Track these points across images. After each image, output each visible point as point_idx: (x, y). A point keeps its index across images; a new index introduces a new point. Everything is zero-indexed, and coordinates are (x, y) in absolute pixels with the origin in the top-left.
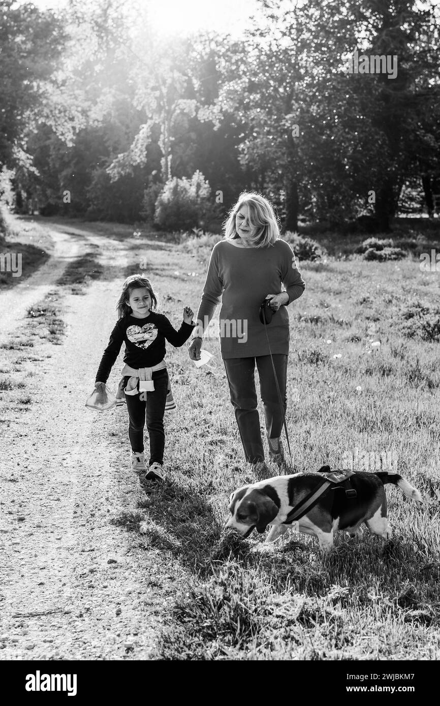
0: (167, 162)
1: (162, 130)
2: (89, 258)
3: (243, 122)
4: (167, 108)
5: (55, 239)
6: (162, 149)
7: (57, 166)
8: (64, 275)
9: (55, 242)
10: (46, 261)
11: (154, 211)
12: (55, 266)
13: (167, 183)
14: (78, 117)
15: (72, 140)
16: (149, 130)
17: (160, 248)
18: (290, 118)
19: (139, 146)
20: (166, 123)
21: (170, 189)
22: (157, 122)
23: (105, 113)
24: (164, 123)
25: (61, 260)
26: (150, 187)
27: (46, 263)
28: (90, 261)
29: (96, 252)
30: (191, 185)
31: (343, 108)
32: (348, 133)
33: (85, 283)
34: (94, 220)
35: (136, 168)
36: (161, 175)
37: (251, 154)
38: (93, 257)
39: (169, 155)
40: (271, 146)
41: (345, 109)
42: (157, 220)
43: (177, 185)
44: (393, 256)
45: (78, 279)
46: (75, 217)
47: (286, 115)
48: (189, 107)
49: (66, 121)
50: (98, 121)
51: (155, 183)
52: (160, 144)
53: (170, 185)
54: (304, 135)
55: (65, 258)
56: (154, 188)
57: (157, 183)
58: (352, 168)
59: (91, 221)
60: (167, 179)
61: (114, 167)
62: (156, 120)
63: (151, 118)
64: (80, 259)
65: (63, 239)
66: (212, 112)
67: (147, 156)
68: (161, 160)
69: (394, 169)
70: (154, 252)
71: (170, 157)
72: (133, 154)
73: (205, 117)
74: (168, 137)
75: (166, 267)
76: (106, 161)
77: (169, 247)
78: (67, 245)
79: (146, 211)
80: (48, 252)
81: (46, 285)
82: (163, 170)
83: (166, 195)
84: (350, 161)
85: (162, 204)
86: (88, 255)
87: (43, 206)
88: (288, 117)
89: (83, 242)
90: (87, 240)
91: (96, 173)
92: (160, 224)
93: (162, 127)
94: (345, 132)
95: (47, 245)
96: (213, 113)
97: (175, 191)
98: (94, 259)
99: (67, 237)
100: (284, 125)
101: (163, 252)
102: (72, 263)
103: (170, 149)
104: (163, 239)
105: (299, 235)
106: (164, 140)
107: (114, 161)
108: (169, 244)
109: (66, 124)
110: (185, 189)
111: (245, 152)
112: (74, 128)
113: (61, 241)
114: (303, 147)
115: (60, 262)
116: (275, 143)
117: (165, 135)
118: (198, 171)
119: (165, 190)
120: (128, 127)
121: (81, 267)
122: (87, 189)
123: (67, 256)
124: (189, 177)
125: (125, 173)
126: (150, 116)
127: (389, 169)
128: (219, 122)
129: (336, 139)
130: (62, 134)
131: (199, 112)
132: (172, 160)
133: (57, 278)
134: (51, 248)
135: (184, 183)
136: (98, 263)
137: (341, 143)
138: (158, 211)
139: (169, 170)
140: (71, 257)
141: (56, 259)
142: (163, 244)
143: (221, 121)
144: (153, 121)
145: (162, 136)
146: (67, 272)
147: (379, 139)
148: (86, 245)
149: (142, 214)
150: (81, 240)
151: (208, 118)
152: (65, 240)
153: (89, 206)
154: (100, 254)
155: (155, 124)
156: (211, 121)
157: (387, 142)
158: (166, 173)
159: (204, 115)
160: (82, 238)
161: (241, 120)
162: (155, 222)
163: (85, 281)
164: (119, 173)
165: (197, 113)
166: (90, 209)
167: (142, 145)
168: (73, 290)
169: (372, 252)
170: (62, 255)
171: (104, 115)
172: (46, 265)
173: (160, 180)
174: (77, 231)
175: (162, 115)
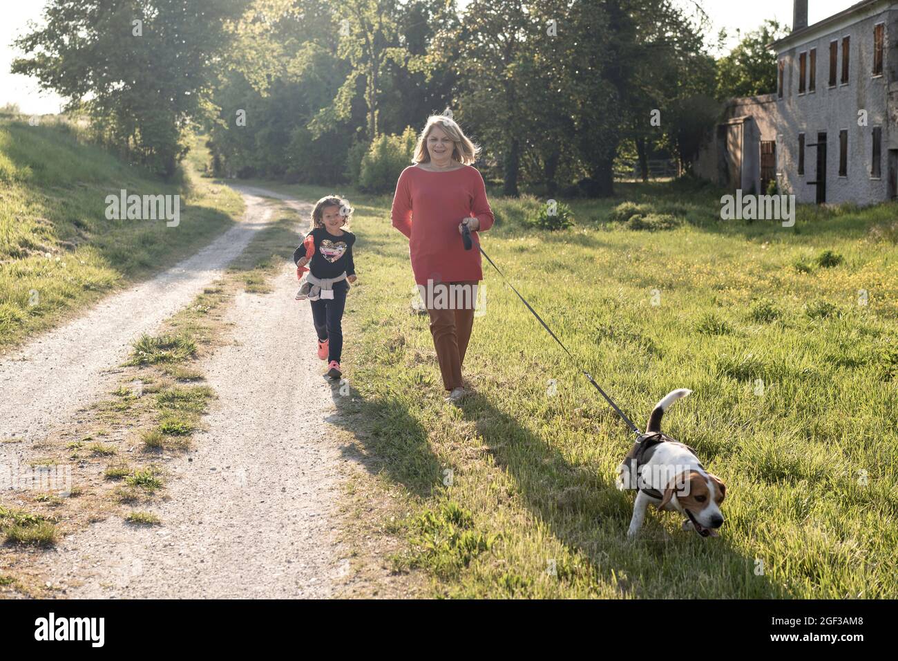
0: (373, 117)
1: (368, 82)
2: (283, 226)
3: (458, 73)
4: (373, 57)
5: (247, 203)
6: (368, 103)
7: (253, 125)
8: (244, 252)
9: (246, 206)
10: (228, 229)
11: (359, 172)
12: (237, 237)
13: (374, 139)
14: (274, 64)
15: (266, 90)
16: (354, 82)
17: (370, 214)
18: (512, 67)
19: (343, 99)
20: (373, 74)
21: (378, 146)
22: (362, 73)
23: (305, 67)
24: (370, 74)
25: (247, 227)
26: (355, 145)
27: (227, 232)
28: (284, 230)
29: (293, 218)
30: (401, 143)
31: (571, 57)
32: (577, 85)
33: (272, 267)
34: (294, 183)
35: (340, 124)
36: (367, 132)
37: (466, 110)
38: (288, 225)
39: (375, 110)
40: (490, 99)
41: (573, 58)
42: (363, 182)
43: (385, 143)
44: (664, 225)
45: (262, 259)
46: (273, 179)
47: (508, 64)
48: (398, 56)
49: (259, 68)
50: (297, 76)
51: (360, 140)
52: (366, 97)
53: (377, 142)
54: (527, 87)
55: (253, 225)
56: (358, 146)
57: (363, 140)
58: (582, 123)
59: (289, 183)
60: (374, 136)
61: (316, 123)
62: (361, 70)
63: (356, 69)
64: (272, 226)
65: (255, 203)
66: (423, 62)
67: (352, 111)
68: (367, 115)
69: (625, 126)
70: (364, 218)
71: (377, 112)
72: (336, 108)
73: (415, 68)
74: (375, 90)
75: (386, 240)
76: (305, 120)
77: (380, 212)
78: (259, 209)
79: (349, 172)
80: (235, 218)
81: (211, 269)
82: (368, 126)
83: (374, 152)
84: (580, 116)
85: (368, 163)
86: (283, 221)
87: (240, 169)
88: (509, 66)
89: (279, 206)
90: (283, 204)
91: (296, 132)
92: (366, 186)
93: (368, 79)
94: (572, 83)
95: (235, 209)
96: (425, 63)
97: (383, 149)
98: (288, 227)
99: (260, 200)
100: (505, 76)
101: (375, 218)
102: (260, 233)
103: (376, 103)
104: (370, 202)
105: (536, 199)
106: (370, 93)
107: (315, 116)
108: (379, 209)
109: (259, 71)
110: (394, 146)
111: (460, 107)
112: (269, 76)
113: (254, 205)
114: (528, 101)
115: (244, 231)
116: (495, 96)
117: (371, 88)
118: (409, 126)
119: (372, 148)
120: (329, 83)
121: (270, 239)
122: (285, 149)
123: (257, 222)
124: (400, 133)
125: (328, 129)
126: (355, 66)
127: (619, 127)
128: (432, 74)
129: (564, 91)
130: (256, 83)
131: (409, 62)
132: (378, 115)
133: (232, 256)
134: (239, 213)
135: (393, 139)
136: (294, 233)
137: (569, 97)
138: (364, 171)
139: (376, 127)
140: (260, 225)
141: (241, 227)
142: (372, 209)
143: (433, 72)
144: (358, 72)
145: (368, 88)
146: (250, 246)
147: (611, 92)
148: (281, 209)
149: (345, 175)
150: (276, 203)
151: (419, 69)
152: (259, 204)
153: (288, 168)
154: (299, 221)
155: (360, 75)
156: (422, 72)
157: (618, 97)
158: (373, 130)
159: (414, 65)
160: (278, 202)
161: (456, 71)
162: (360, 184)
163: (271, 264)
164: (320, 129)
165: (407, 63)
166: (288, 171)
167: (346, 99)
168: (250, 283)
169: (636, 220)
170: (250, 222)
171: (304, 69)
172: (225, 236)
173: (366, 138)
174: (273, 195)
175: (368, 66)
